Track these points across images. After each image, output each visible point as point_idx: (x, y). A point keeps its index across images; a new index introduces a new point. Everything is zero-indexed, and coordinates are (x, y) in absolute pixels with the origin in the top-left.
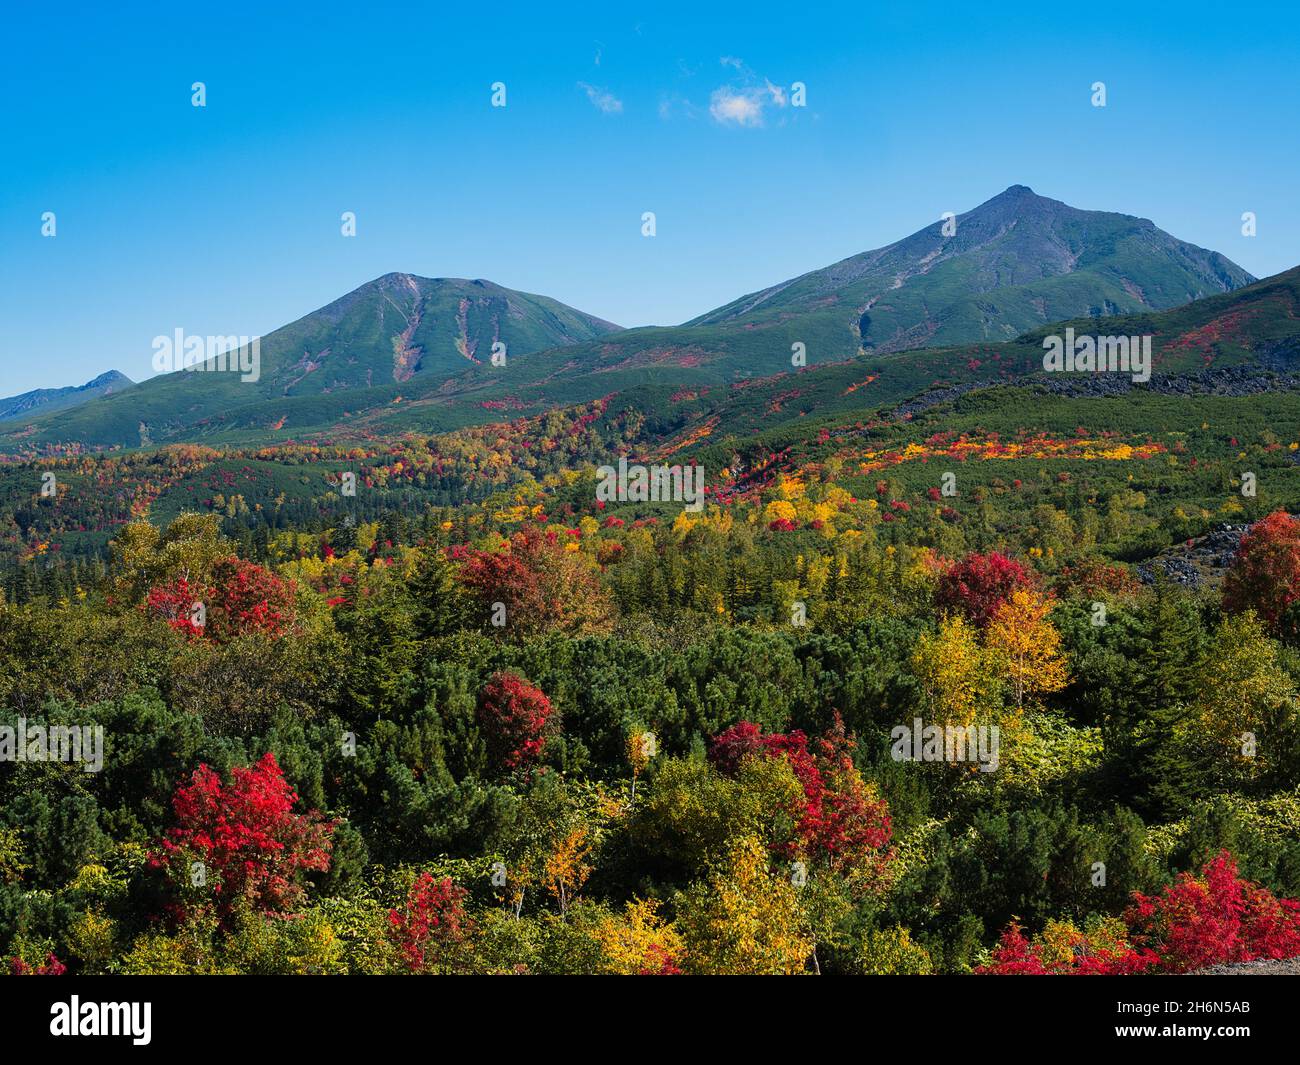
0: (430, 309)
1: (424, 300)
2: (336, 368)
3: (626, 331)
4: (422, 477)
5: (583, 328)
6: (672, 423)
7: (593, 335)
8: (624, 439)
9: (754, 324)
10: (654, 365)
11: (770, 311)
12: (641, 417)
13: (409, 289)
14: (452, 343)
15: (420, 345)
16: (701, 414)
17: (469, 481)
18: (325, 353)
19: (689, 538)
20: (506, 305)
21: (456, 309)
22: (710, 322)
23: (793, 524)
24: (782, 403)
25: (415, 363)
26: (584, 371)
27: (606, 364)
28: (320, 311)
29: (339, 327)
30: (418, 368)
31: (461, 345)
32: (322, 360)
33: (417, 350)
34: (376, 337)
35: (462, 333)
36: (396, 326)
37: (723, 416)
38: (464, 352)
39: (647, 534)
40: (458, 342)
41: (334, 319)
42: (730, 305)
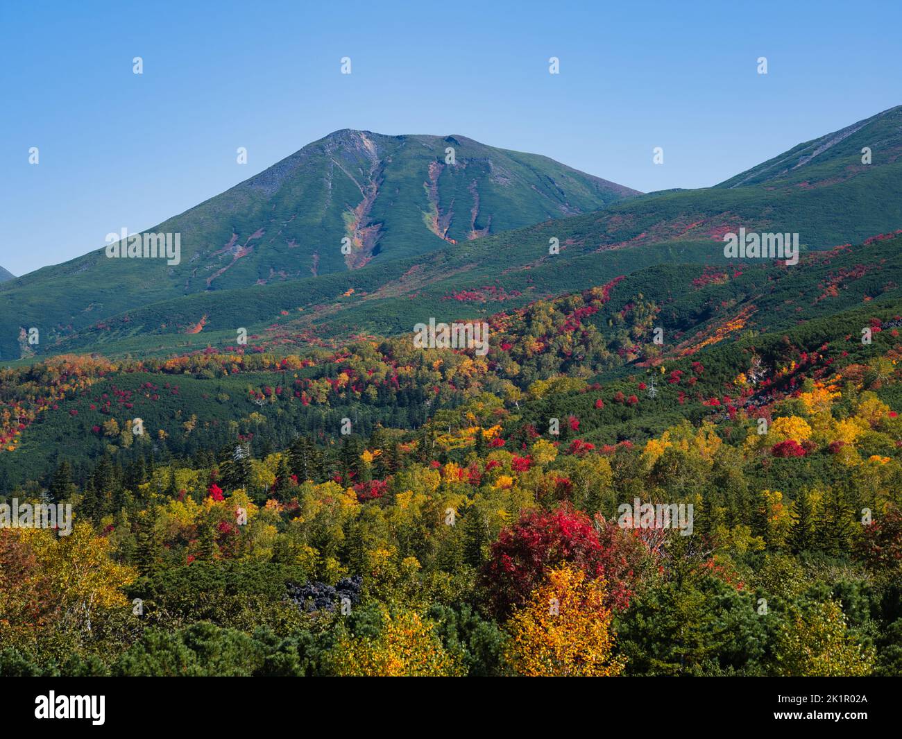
0: (391, 176)
1: (383, 164)
2: (271, 253)
3: (641, 196)
4: (372, 391)
5: (588, 194)
6: (694, 315)
7: (600, 203)
8: (632, 337)
9: (811, 181)
10: (676, 240)
11: (831, 165)
12: (654, 307)
13: (363, 151)
14: (420, 216)
15: (379, 222)
16: (732, 302)
17: (433, 394)
18: (258, 235)
19: (658, 468)
20: (487, 168)
21: (423, 174)
22: (754, 181)
23: (806, 446)
24: (840, 285)
25: (372, 244)
26: (586, 250)
27: (615, 240)
28: (251, 182)
29: (276, 200)
30: (376, 251)
31: (431, 221)
32: (255, 244)
33: (375, 228)
34: (322, 213)
35: (432, 205)
36: (348, 199)
37: (761, 304)
38: (435, 230)
39: (604, 463)
40: (427, 217)
41: (269, 191)
42: (780, 157)
